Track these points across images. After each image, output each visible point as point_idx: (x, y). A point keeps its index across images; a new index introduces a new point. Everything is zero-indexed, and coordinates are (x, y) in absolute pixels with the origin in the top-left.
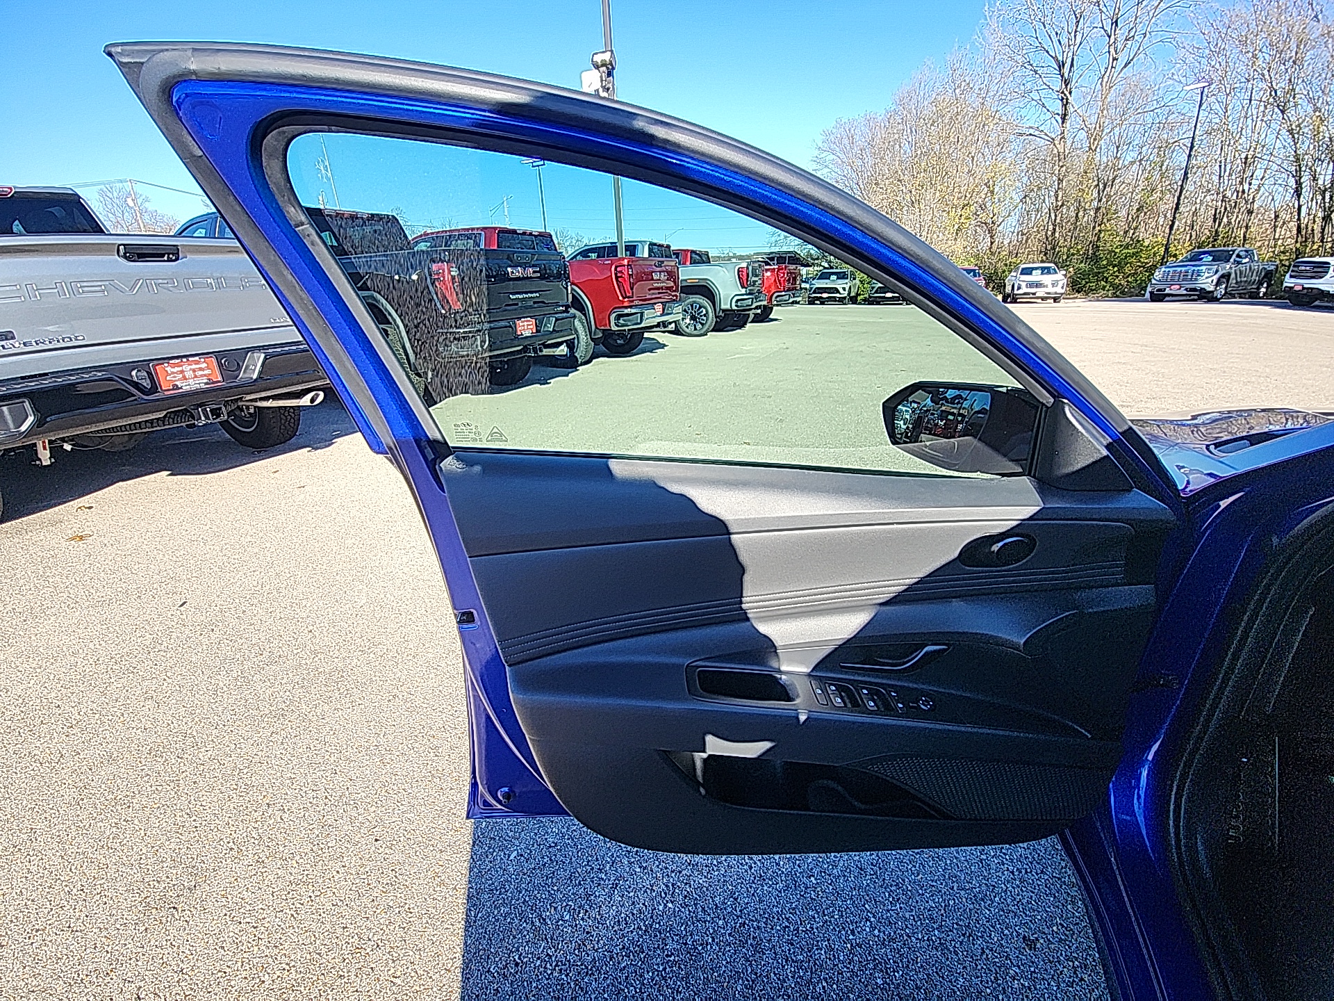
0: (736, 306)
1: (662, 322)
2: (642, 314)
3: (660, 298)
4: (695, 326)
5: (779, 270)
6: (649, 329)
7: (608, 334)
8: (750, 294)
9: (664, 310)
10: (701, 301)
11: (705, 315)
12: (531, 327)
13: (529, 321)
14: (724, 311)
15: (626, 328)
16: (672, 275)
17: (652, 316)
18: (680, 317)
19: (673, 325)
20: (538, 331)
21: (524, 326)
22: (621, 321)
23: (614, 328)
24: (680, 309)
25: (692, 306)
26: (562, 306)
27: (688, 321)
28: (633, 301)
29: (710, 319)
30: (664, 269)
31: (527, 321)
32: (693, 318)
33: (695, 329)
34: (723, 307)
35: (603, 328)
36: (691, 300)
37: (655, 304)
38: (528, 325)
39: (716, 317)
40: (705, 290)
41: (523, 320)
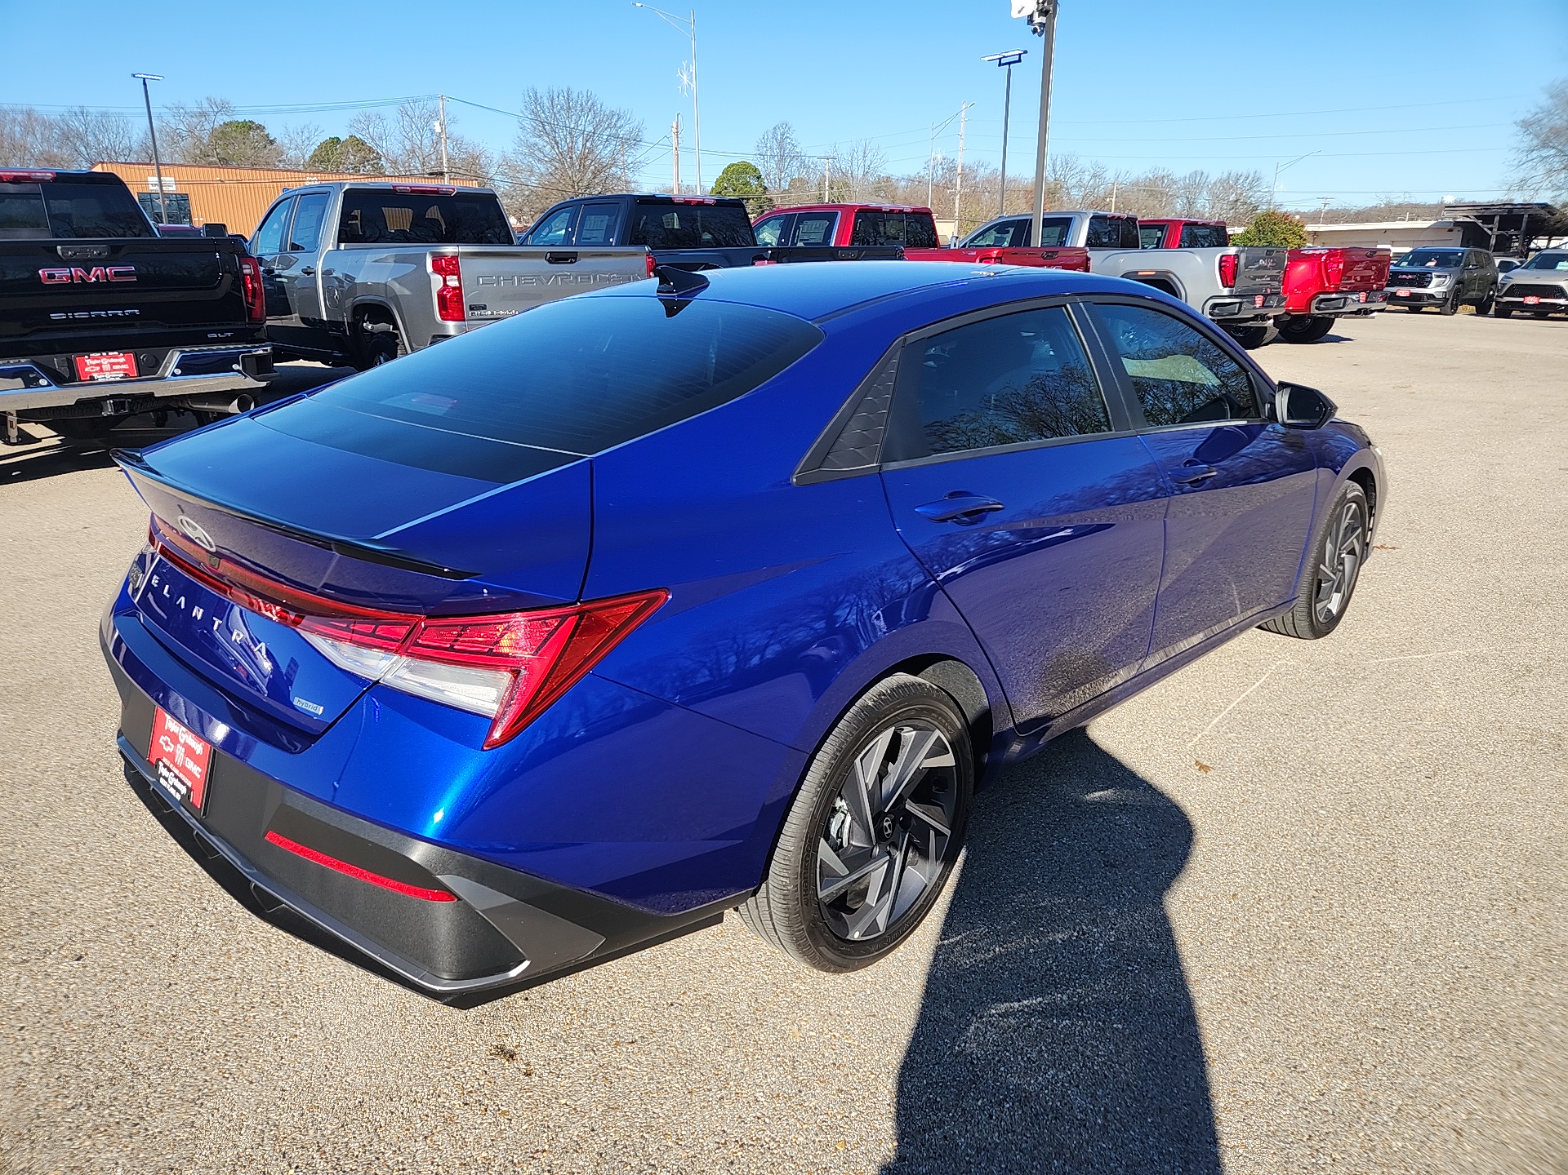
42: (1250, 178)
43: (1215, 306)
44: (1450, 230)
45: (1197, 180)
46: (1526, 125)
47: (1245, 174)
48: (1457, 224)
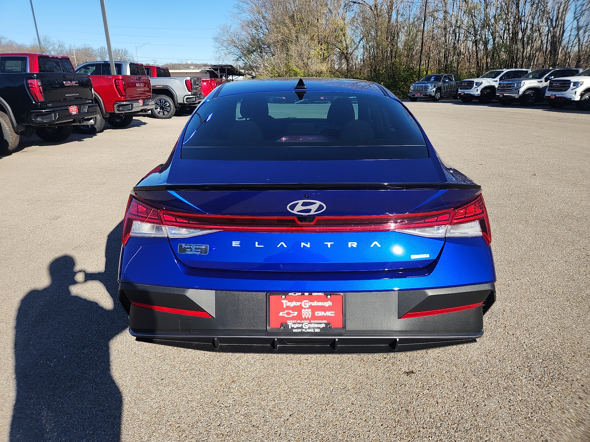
0: (186, 101)
1: (144, 109)
2: (132, 105)
3: (140, 96)
4: (163, 112)
5: (211, 81)
6: (136, 114)
7: (113, 115)
8: (193, 95)
9: (144, 103)
10: (166, 98)
11: (169, 106)
12: (76, 110)
13: (75, 107)
14: (180, 104)
15: (123, 112)
16: (147, 83)
17: (138, 106)
18: (153, 107)
19: (150, 111)
20: (79, 112)
21: (72, 109)
22: (120, 108)
23: (117, 112)
24: (153, 102)
25: (160, 101)
26: (90, 100)
27: (159, 110)
28: (126, 98)
29: (172, 109)
30: (142, 81)
31: (74, 107)
32: (162, 108)
33: (164, 114)
34: (179, 102)
35: (110, 112)
36: (159, 97)
37: (139, 99)
38: (74, 109)
39: (176, 107)
40: (167, 92)
41: (72, 106)
42: (124, 51)
43: (187, 98)
44: (206, 73)
45: (104, 51)
46: (216, 39)
47: (121, 49)
48: (207, 71)
